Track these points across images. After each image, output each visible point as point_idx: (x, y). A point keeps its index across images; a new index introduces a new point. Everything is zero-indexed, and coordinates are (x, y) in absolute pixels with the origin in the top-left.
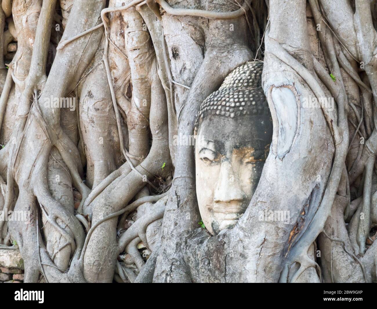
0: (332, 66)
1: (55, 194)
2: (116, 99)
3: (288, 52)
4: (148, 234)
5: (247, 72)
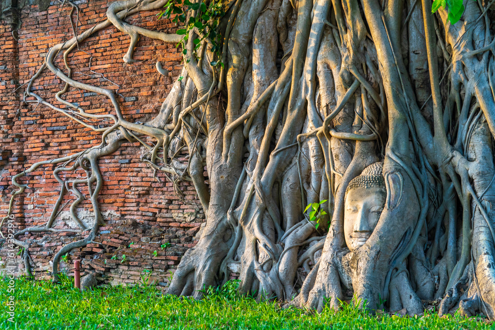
0: (421, 167)
1: (265, 232)
2: (303, 184)
3: (398, 156)
4: (315, 256)
5: (375, 167)
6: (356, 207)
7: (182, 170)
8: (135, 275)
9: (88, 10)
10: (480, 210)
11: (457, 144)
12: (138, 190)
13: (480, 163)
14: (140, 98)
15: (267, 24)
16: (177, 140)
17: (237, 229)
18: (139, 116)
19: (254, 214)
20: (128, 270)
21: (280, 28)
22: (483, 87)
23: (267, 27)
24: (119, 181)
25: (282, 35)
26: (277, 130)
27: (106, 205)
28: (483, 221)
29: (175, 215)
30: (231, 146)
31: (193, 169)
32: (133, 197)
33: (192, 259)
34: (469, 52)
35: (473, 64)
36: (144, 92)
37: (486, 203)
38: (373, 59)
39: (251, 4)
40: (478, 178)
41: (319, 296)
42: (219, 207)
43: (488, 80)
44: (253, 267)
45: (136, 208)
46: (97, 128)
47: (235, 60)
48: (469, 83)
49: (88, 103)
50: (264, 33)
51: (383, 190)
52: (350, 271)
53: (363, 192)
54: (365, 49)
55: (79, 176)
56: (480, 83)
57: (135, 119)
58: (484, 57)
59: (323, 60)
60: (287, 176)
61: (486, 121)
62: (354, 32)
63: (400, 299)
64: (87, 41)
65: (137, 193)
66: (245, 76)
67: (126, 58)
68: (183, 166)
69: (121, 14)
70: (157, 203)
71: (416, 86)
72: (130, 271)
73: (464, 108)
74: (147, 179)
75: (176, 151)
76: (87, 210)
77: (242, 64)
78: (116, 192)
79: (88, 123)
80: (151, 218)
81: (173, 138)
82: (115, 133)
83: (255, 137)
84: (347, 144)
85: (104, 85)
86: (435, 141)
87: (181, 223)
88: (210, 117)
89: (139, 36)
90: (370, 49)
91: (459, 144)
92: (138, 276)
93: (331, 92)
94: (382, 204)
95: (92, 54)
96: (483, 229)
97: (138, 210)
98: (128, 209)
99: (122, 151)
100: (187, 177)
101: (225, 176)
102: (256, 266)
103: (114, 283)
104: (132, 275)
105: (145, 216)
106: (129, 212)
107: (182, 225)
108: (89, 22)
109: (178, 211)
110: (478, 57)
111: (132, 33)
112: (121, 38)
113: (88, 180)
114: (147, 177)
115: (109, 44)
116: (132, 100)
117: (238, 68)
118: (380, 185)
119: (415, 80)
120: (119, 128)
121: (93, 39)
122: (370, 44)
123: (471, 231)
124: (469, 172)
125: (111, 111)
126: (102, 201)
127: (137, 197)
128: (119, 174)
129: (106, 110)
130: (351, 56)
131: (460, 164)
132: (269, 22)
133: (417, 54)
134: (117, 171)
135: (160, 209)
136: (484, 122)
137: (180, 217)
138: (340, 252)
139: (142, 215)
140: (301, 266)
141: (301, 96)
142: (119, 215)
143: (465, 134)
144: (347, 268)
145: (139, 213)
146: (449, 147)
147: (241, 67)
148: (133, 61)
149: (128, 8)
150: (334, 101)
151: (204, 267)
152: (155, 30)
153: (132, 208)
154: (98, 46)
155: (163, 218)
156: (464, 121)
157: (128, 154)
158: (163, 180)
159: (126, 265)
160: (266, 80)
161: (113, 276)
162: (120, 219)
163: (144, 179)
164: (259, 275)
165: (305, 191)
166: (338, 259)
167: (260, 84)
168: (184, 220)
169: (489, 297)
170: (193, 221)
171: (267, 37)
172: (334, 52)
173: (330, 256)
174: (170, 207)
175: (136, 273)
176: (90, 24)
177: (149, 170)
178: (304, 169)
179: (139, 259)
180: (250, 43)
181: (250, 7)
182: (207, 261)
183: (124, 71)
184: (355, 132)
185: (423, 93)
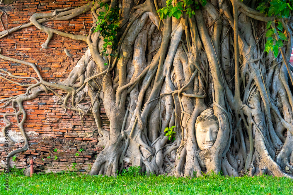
2: (161, 118)
4: (171, 153)
5: (209, 111)
6: (206, 130)
7: (86, 109)
8: (63, 167)
9: (13, 15)
10: (258, 131)
11: (244, 100)
12: (52, 120)
13: (257, 110)
14: (52, 69)
15: (144, 37)
16: (81, 93)
17: (127, 141)
18: (52, 78)
19: (137, 133)
20: (58, 164)
21: (149, 39)
22: (258, 76)
23: (144, 38)
24: (38, 115)
25: (149, 43)
26: (147, 91)
27: (28, 128)
28: (261, 136)
29: (79, 134)
30: (121, 98)
31: (95, 110)
32: (48, 124)
33: (105, 156)
34: (252, 61)
35: (254, 65)
36: (55, 65)
37: (260, 127)
38: (204, 59)
39: (136, 27)
40: (257, 116)
41: (191, 171)
42: (117, 130)
43: (260, 73)
44: (142, 160)
45: (51, 130)
46: (22, 84)
47: (125, 54)
48: (252, 74)
49: (14, 69)
50: (142, 41)
51: (217, 122)
52: (205, 159)
53: (208, 123)
54: (201, 55)
55: (8, 111)
56: (257, 74)
57: (49, 80)
58: (259, 62)
59: (179, 58)
60: (154, 114)
61: (259, 91)
62: (196, 46)
63: (227, 171)
64: (13, 34)
65: (52, 121)
66: (128, 62)
67: (44, 45)
68: (86, 107)
69: (40, 21)
70: (66, 127)
71: (226, 74)
72: (60, 164)
73: (248, 85)
74: (59, 114)
75: (81, 100)
76: (14, 131)
77: (128, 56)
78: (35, 121)
79: (15, 81)
80: (62, 136)
81: (79, 92)
82: (37, 88)
83: (135, 94)
84: (191, 99)
85: (26, 60)
86: (235, 99)
87: (83, 138)
88: (106, 82)
90: (203, 55)
91: (245, 101)
92: (65, 167)
93: (182, 74)
94: (217, 128)
95: (17, 41)
96: (261, 139)
98: (45, 130)
99: (40, 98)
100: (89, 113)
101: (119, 114)
102: (144, 159)
103: (47, 172)
104: (60, 167)
105: (57, 134)
106: (45, 132)
107: (84, 139)
108: (14, 22)
109: (81, 131)
110: (256, 62)
111: (49, 32)
112: (39, 34)
113: (16, 114)
114: (59, 112)
115: (30, 37)
116: (47, 69)
117: (126, 58)
118: (216, 120)
119: (225, 71)
120: (40, 85)
121: (18, 33)
122: (203, 52)
123: (254, 140)
124: (252, 114)
125: (31, 74)
126: (25, 126)
127: (51, 123)
128: (37, 110)
129: (28, 74)
130: (195, 58)
131: (248, 110)
132: (145, 36)
133: (226, 58)
134: (36, 109)
135: (68, 130)
136: (258, 91)
137: (82, 135)
138: (197, 151)
139: (55, 134)
140: (164, 158)
141: (163, 74)
142: (38, 134)
143: (248, 96)
144: (203, 158)
145: (53, 133)
146: (242, 102)
147: (127, 58)
148: (48, 47)
149: (46, 18)
150: (184, 78)
151: (113, 160)
152: (63, 31)
153: (47, 130)
154: (22, 37)
155: (70, 135)
156: (248, 90)
157: (44, 100)
158: (71, 115)
159: (58, 161)
160: (142, 65)
161: (48, 167)
162: (38, 136)
163: (56, 114)
164: (146, 163)
165: (161, 121)
166: (197, 154)
167: (140, 67)
168: (85, 136)
169: (272, 168)
170: (92, 137)
171: (143, 44)
172: (184, 55)
173: (193, 152)
174: (75, 129)
175: (64, 165)
176: (15, 23)
177: (61, 109)
179: (65, 158)
180: (133, 46)
181: (135, 28)
182: (114, 157)
183: (41, 53)
184: (196, 94)
185: (228, 77)
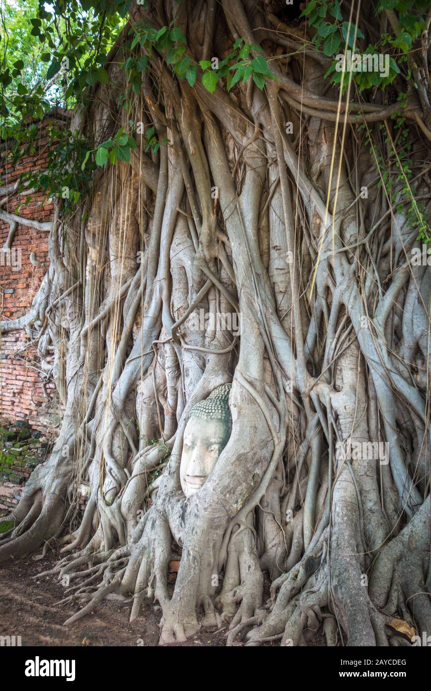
0: (279, 392)
2: (158, 398)
3: (247, 380)
5: (224, 390)
6: (193, 443)
12: (13, 389)
14: (17, 290)
16: (44, 338)
18: (16, 309)
32: (9, 395)
34: (337, 251)
35: (342, 264)
36: (21, 284)
42: (72, 419)
45: (11, 408)
48: (337, 289)
57: (13, 312)
60: (141, 388)
65: (12, 391)
67: (5, 247)
68: (49, 367)
70: (28, 404)
73: (331, 320)
74: (20, 377)
75: (43, 351)
81: (42, 335)
84: (197, 357)
87: (47, 428)
89: (17, 224)
93: (184, 295)
97: (12, 410)
105: (18, 416)
107: (48, 431)
110: (347, 255)
114: (20, 375)
116: (11, 292)
119: (275, 283)
131: (326, 393)
133: (277, 250)
135: (31, 411)
136: (356, 339)
138: (173, 497)
139: (15, 415)
140: (149, 497)
143: (332, 352)
150: (186, 304)
151: (50, 488)
152: (31, 218)
153: (8, 407)
155: (33, 421)
156: (331, 337)
157: (6, 349)
163: (17, 377)
165: (161, 405)
174: (39, 410)
178: (159, 381)
182: (53, 481)
